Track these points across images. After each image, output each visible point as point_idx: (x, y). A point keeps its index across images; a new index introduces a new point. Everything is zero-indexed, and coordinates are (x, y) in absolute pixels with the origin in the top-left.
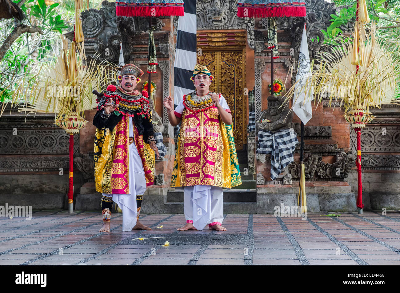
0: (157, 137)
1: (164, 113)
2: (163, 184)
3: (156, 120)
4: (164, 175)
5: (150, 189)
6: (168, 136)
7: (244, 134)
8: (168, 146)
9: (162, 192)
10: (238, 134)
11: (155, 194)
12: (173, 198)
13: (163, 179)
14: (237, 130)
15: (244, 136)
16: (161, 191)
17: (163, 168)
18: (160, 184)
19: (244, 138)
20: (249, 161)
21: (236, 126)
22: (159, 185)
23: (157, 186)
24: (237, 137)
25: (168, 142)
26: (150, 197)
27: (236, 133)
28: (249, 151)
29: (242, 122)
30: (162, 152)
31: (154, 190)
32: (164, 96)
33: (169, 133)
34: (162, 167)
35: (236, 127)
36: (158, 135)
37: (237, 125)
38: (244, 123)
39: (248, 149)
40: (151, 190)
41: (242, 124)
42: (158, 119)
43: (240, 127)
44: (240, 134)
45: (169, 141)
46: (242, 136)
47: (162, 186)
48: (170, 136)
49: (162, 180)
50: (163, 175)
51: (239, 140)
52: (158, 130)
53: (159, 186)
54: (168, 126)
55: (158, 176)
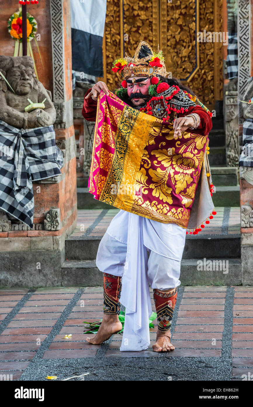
0: (45, 135)
1: (54, 80)
2: (58, 228)
3: (41, 98)
4: (61, 211)
5: (34, 239)
6: (63, 126)
7: (217, 78)
8: (64, 147)
9: (58, 244)
10: (204, 77)
11: (44, 249)
12: (78, 252)
13: (59, 219)
14: (202, 69)
15: (217, 82)
16: (56, 242)
17: (58, 196)
18: (53, 229)
19: (218, 88)
20: (227, 143)
21: (200, 58)
22: (51, 230)
23: (46, 233)
24: (203, 84)
25: (64, 138)
26: (34, 255)
27: (199, 75)
28: (229, 122)
29: (212, 51)
30: (56, 165)
31: (42, 241)
32: (53, 43)
33: (65, 119)
34: (55, 194)
35: (201, 62)
36: (46, 132)
37: (202, 56)
38: (218, 54)
39: (226, 118)
40: (36, 241)
41: (212, 54)
42: (44, 97)
43: (209, 60)
44: (209, 78)
45: (66, 136)
46: (212, 83)
47: (57, 233)
48: (66, 125)
49: (57, 222)
50: (58, 210)
51: (206, 91)
52: (46, 121)
53: (50, 232)
54: (63, 106)
55: (49, 213)
